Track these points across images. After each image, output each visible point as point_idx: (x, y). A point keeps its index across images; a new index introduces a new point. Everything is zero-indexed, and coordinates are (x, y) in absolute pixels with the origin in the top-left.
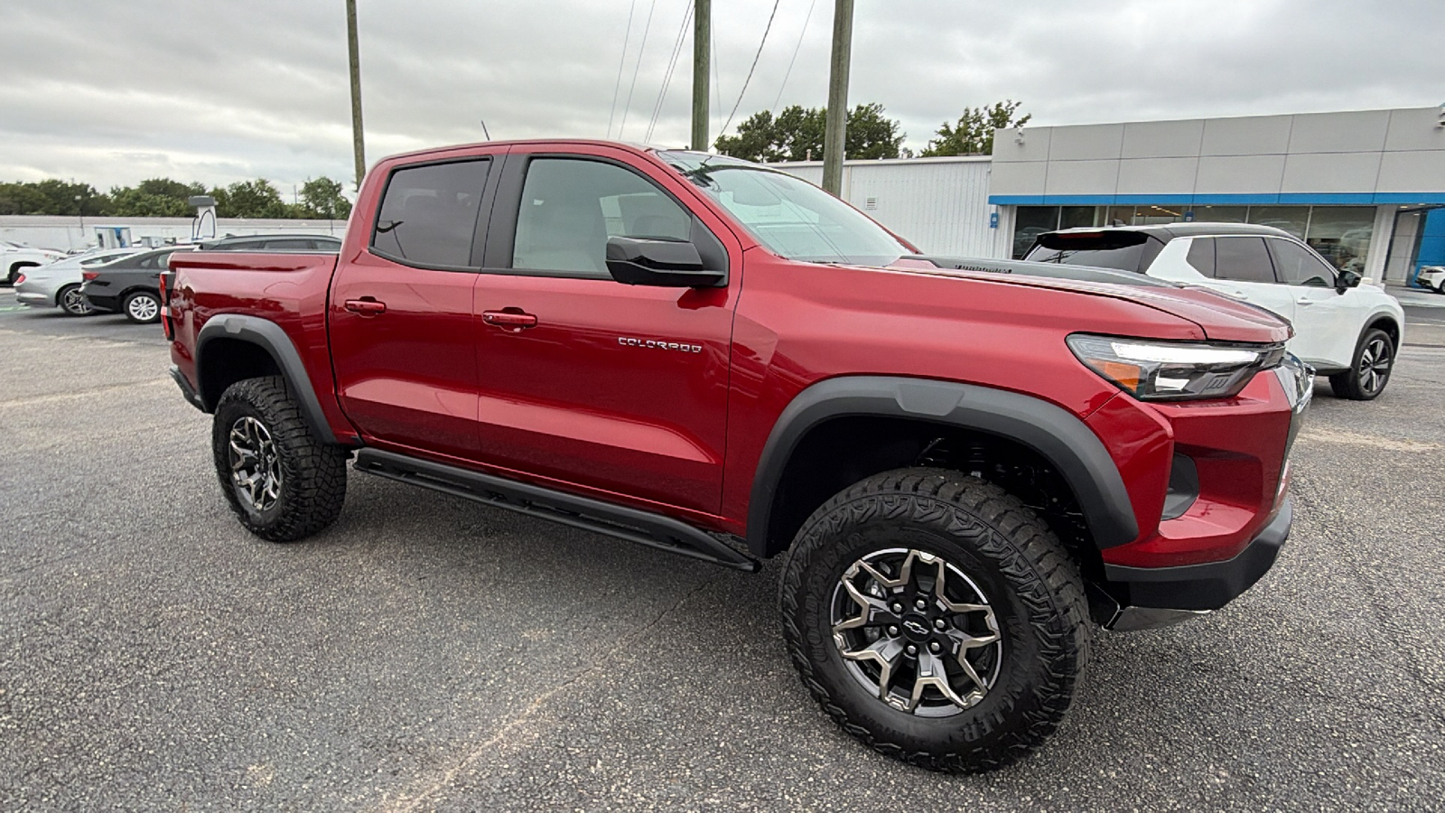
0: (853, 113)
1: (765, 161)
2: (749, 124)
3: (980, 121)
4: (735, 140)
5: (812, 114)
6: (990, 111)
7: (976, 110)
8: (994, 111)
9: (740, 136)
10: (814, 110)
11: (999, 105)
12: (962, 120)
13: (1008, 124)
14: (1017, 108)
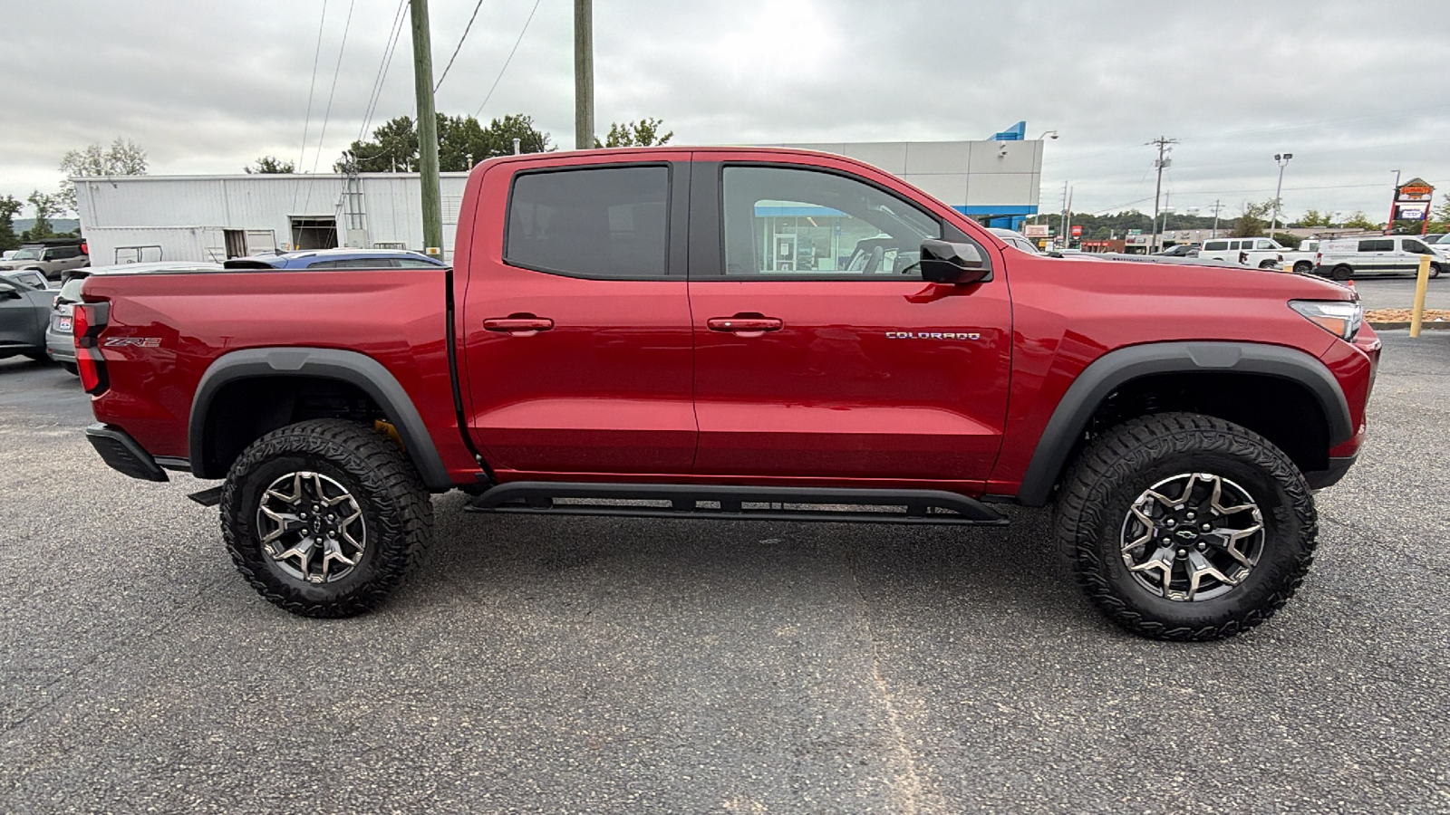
0: (501, 124)
1: (409, 170)
2: (386, 130)
3: (627, 136)
4: (373, 147)
5: (458, 122)
6: (635, 128)
7: (623, 126)
8: (640, 128)
9: (377, 143)
10: (459, 118)
11: (643, 122)
12: (611, 135)
13: (653, 140)
14: (659, 125)
